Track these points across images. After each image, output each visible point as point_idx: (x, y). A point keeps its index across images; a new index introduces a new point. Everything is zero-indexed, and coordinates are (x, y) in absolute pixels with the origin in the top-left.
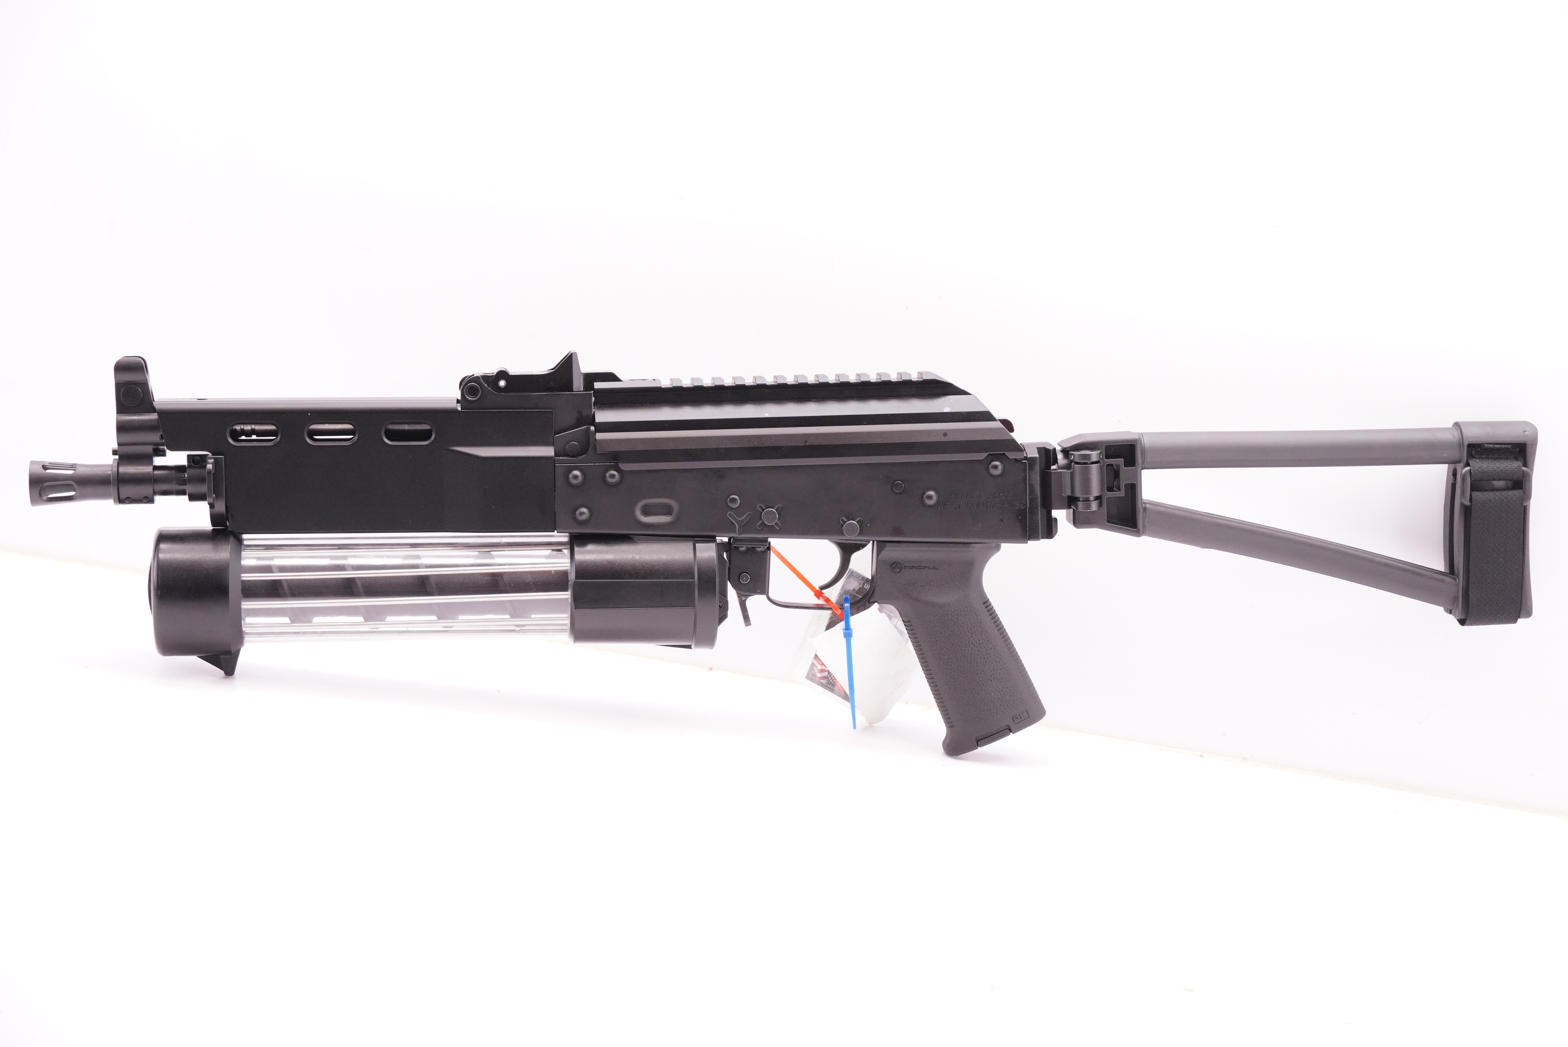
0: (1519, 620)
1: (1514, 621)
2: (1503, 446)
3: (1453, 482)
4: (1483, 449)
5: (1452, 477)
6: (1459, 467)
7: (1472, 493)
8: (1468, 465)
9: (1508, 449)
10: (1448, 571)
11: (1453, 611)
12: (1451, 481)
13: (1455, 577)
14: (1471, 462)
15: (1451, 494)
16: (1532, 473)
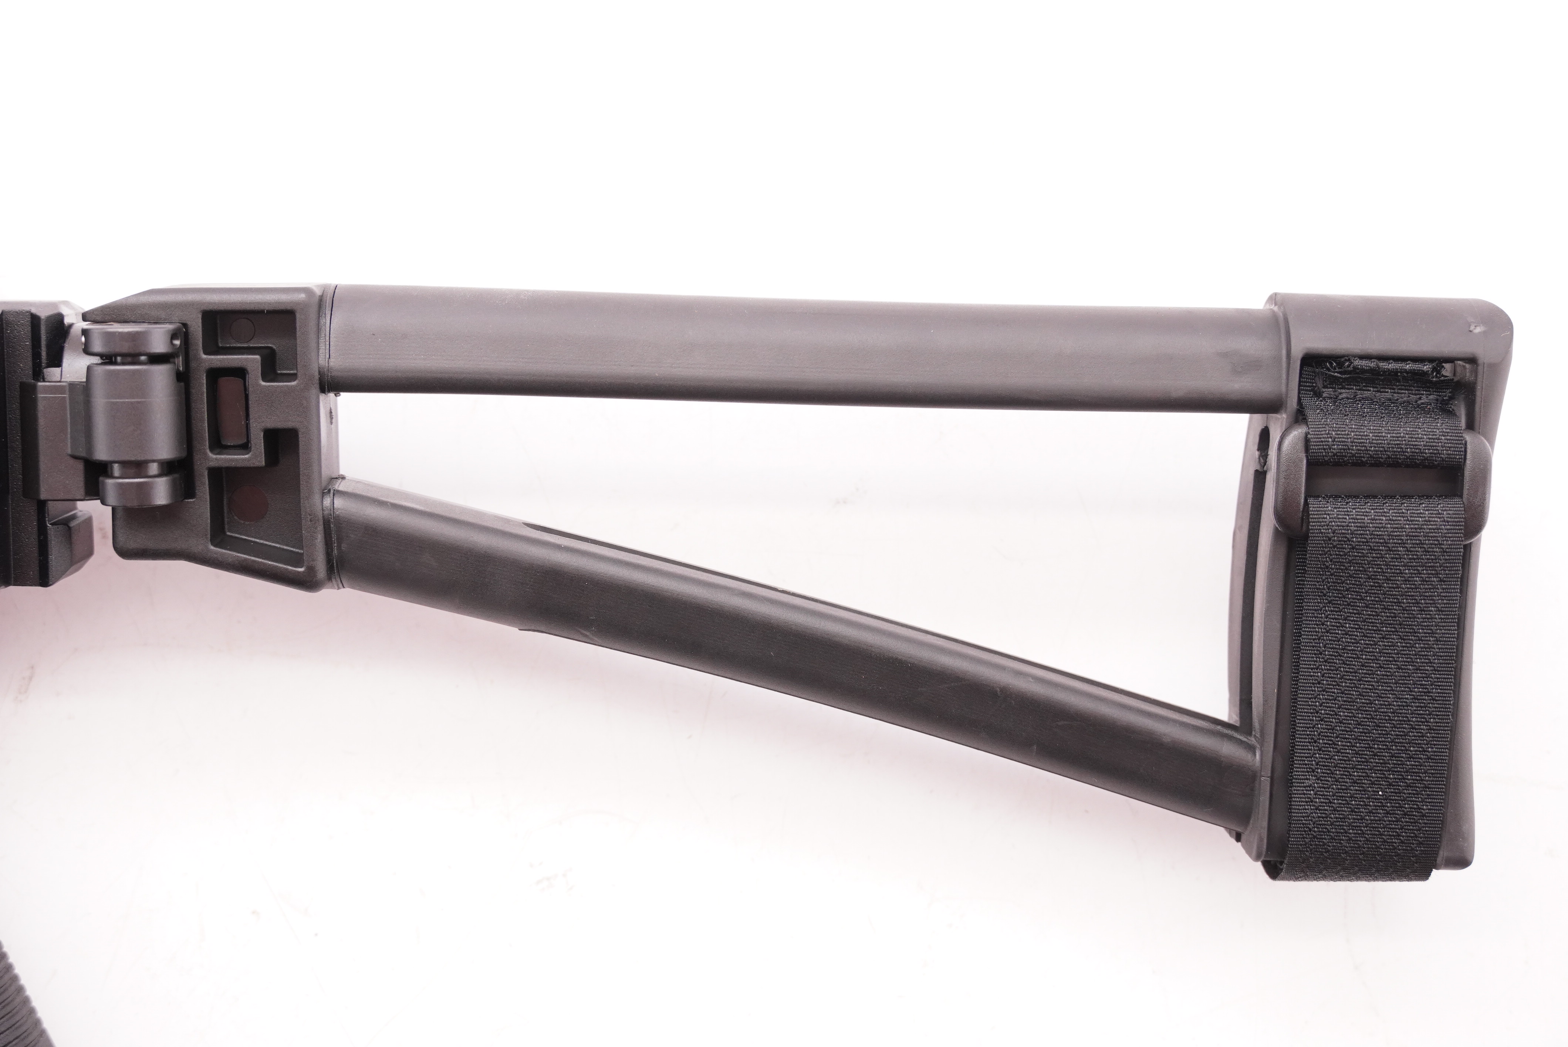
0: (1434, 872)
1: (1423, 874)
2: (1408, 366)
3: (1258, 468)
4: (1349, 372)
5: (1257, 453)
6: (1277, 424)
7: (1310, 501)
8: (1300, 417)
9: (1424, 374)
10: (1235, 720)
11: (1243, 837)
12: (1254, 466)
13: (1252, 741)
14: (1311, 415)
15: (1253, 504)
16: (1493, 452)
